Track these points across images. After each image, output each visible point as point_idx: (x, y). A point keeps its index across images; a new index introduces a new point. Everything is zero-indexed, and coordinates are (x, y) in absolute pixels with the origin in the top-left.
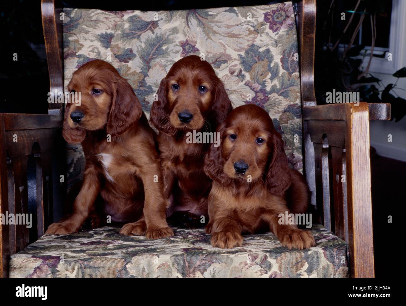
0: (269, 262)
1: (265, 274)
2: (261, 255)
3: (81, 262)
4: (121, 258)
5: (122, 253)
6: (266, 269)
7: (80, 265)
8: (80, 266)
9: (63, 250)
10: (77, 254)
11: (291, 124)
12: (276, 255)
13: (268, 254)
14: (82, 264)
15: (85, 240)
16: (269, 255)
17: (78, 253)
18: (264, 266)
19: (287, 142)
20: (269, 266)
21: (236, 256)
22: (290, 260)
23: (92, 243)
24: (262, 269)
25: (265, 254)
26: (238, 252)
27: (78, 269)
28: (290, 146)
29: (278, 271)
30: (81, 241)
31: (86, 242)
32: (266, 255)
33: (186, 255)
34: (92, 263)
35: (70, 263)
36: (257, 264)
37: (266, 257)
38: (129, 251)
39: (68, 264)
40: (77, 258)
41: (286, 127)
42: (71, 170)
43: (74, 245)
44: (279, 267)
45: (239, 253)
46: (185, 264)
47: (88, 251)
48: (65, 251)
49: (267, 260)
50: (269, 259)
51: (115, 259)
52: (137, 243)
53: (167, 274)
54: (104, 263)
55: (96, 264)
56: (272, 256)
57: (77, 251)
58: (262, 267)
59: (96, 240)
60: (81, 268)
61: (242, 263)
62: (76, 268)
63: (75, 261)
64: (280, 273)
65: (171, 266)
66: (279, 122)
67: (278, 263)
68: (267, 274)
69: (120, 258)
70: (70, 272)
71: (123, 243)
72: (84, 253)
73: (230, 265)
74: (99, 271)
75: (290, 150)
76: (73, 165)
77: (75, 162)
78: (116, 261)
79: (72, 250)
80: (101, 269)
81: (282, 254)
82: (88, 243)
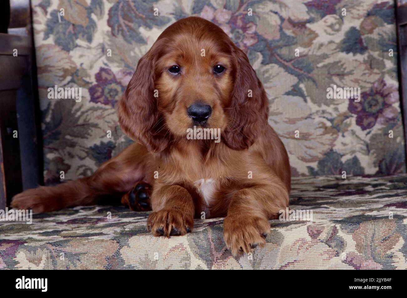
0: (341, 238)
1: (335, 256)
2: (328, 226)
3: (51, 248)
4: (112, 239)
5: (115, 232)
6: (336, 249)
7: (50, 252)
8: (49, 254)
9: (28, 232)
10: (48, 237)
11: (379, 34)
12: (351, 227)
13: (338, 226)
14: (53, 251)
15: (64, 218)
16: (341, 227)
17: (50, 235)
18: (333, 244)
19: (372, 62)
20: (342, 244)
21: (287, 230)
22: (374, 235)
23: (73, 221)
24: (330, 248)
25: (333, 225)
26: (292, 224)
27: (47, 258)
28: (378, 69)
29: (356, 252)
30: (58, 220)
31: (66, 221)
32: (336, 228)
33: (211, 231)
34: (68, 249)
35: (34, 249)
36: (322, 242)
37: (335, 230)
38: (126, 230)
39: (32, 252)
40: (45, 242)
41: (370, 40)
42: (48, 119)
43: (46, 224)
44: (358, 246)
45: (293, 226)
46: (210, 245)
47: (64, 232)
48: (29, 234)
49: (338, 235)
50: (341, 234)
51: (102, 241)
52: (141, 219)
53: (183, 263)
54: (86, 247)
55: (73, 249)
56: (346, 229)
57: (48, 232)
58: (330, 246)
59: (79, 217)
60: (52, 257)
61: (298, 241)
62: (44, 257)
63: (42, 247)
64: (359, 254)
65: (188, 249)
66: (359, 31)
67: (355, 239)
68: (338, 256)
69: (110, 238)
70: (36, 264)
71: (120, 220)
72: (57, 235)
73: (279, 245)
74: (79, 260)
75: (379, 74)
76: (50, 112)
77: (52, 107)
78: (103, 244)
79: (41, 232)
80: (81, 257)
81: (361, 224)
82: (68, 221)
